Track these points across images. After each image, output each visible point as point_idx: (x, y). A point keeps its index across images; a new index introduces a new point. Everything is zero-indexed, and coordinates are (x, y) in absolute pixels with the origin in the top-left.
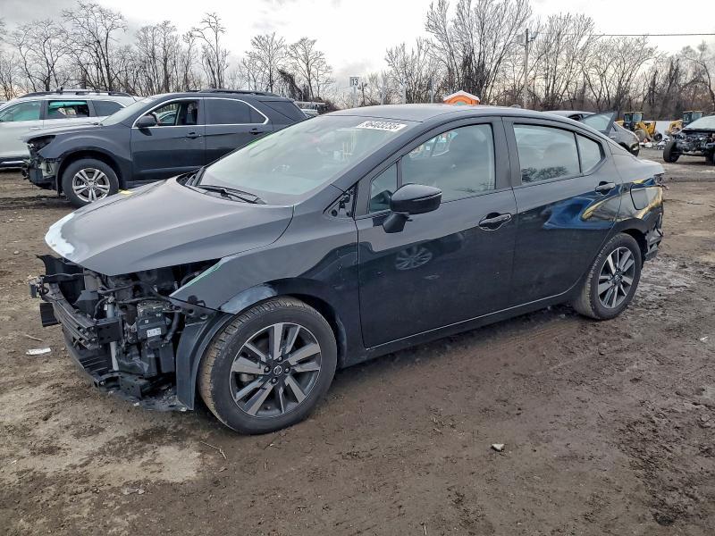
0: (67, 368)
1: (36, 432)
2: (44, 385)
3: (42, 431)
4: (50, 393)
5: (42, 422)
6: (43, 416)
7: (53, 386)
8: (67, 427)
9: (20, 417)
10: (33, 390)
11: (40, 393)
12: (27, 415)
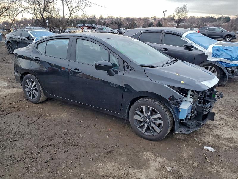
0: (205, 136)
1: (223, 123)
2: (215, 134)
3: (222, 122)
4: (215, 130)
5: (221, 124)
6: (220, 126)
7: (213, 132)
8: (216, 120)
9: (226, 128)
10: (219, 134)
11: (217, 132)
12: (224, 128)
